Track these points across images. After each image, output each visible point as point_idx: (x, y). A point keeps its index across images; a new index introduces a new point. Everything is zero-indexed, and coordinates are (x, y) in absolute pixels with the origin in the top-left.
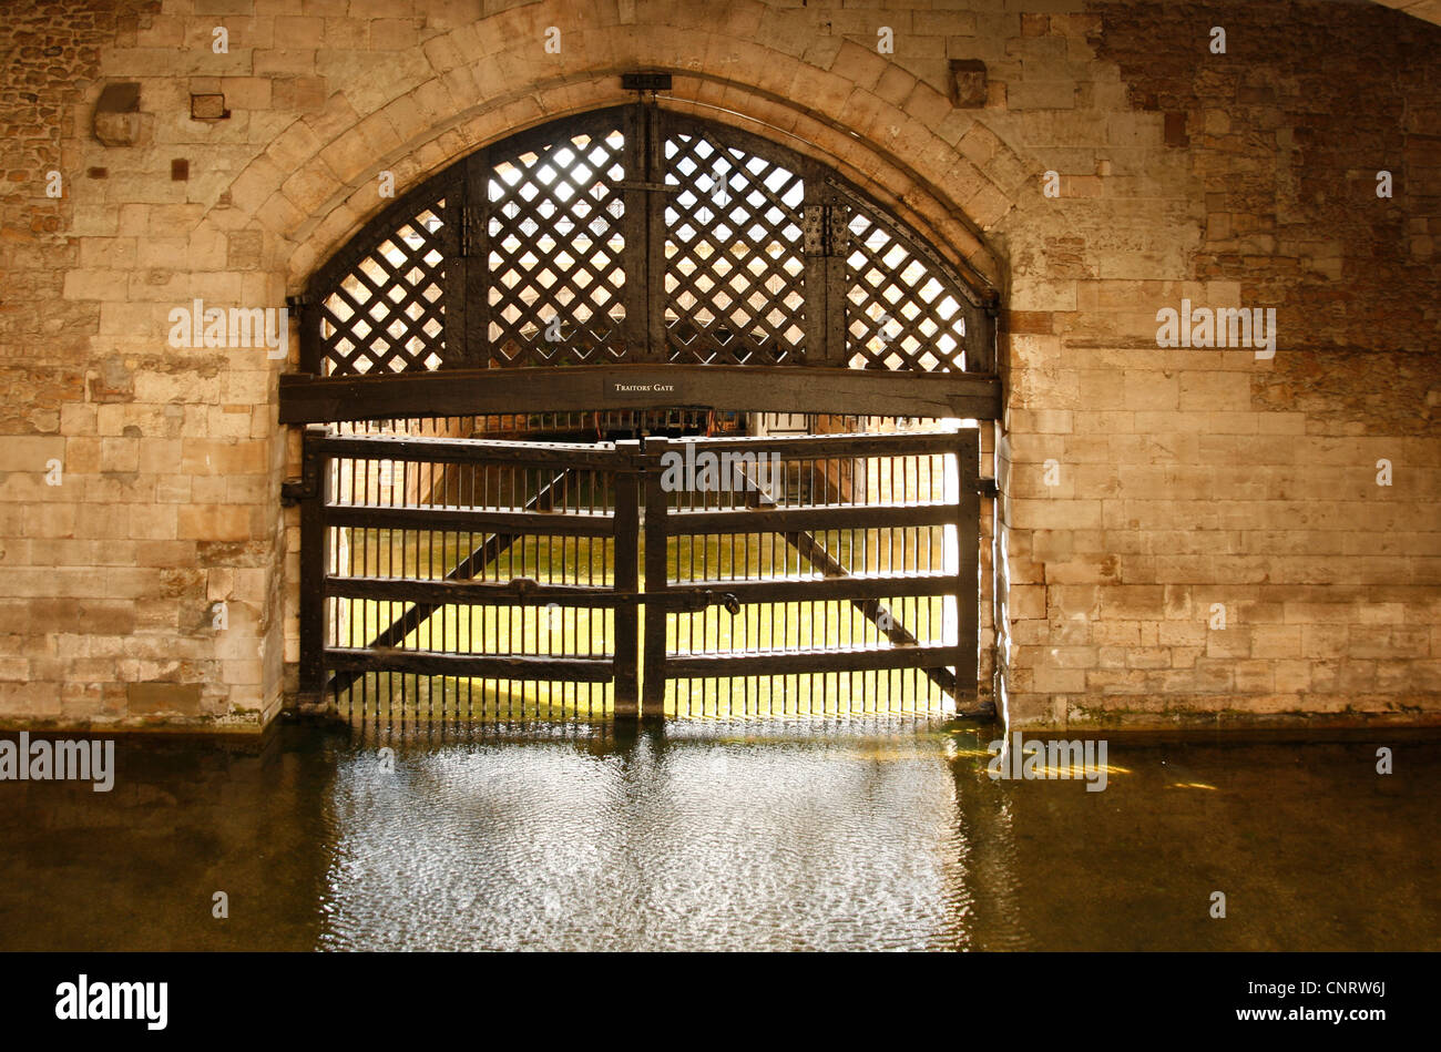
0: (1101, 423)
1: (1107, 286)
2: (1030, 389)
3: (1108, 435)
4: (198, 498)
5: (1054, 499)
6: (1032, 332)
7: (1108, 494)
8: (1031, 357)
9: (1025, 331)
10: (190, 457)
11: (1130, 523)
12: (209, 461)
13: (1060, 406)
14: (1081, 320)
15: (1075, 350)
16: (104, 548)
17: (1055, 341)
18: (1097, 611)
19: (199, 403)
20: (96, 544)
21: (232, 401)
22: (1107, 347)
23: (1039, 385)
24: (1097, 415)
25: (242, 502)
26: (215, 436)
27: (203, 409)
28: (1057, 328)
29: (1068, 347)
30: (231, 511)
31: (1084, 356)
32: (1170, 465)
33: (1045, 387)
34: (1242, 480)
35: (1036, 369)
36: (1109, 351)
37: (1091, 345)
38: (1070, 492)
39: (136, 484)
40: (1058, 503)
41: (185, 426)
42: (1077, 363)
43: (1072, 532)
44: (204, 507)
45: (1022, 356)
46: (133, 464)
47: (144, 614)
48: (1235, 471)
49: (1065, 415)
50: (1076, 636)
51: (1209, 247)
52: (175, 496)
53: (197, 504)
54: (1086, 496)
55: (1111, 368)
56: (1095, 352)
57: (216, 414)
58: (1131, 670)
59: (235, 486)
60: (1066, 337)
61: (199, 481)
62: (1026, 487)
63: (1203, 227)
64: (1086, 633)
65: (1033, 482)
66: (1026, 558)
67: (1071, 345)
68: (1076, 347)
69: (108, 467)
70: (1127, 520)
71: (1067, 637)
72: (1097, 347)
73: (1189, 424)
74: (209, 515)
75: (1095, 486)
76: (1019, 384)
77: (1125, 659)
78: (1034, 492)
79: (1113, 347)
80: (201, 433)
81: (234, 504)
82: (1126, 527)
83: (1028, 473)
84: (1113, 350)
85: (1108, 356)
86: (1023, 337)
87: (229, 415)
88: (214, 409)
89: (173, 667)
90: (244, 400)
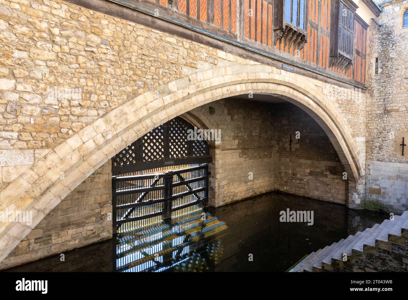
0: (225, 161)
1: (226, 141)
2: (218, 157)
3: (225, 163)
4: (98, 194)
10: (96, 186)
12: (100, 186)
14: (223, 146)
16: (78, 208)
17: (220, 150)
19: (98, 174)
20: (76, 208)
21: (105, 172)
26: (101, 181)
27: (99, 175)
28: (220, 148)
32: (231, 167)
34: (238, 168)
35: (218, 154)
39: (85, 193)
41: (95, 179)
42: (222, 153)
44: (100, 195)
45: (217, 152)
46: (84, 189)
47: (87, 221)
48: (237, 166)
49: (221, 160)
51: (235, 135)
52: (93, 194)
55: (226, 153)
59: (106, 190)
61: (98, 190)
63: (235, 132)
67: (222, 150)
69: (78, 191)
73: (233, 160)
74: (101, 197)
75: (224, 171)
76: (216, 157)
78: (217, 173)
80: (98, 180)
81: (106, 194)
85: (225, 151)
86: (217, 150)
87: (104, 176)
88: (101, 175)
89: (94, 231)
90: (107, 172)
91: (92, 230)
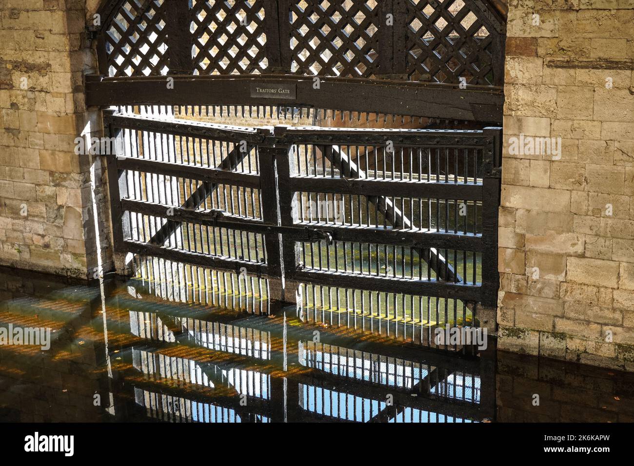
0: (573, 130)
2: (518, 100)
3: (578, 139)
4: (47, 146)
5: (533, 187)
6: (521, 54)
7: (576, 187)
8: (520, 75)
9: (515, 53)
10: (41, 123)
11: (593, 211)
12: (49, 126)
13: (541, 115)
14: (562, 44)
15: (555, 69)
16: (11, 171)
17: (539, 62)
18: (564, 274)
19: (41, 91)
20: (7, 168)
21: (56, 90)
22: (582, 67)
23: (525, 97)
24: (570, 123)
25: (66, 150)
26: (50, 112)
27: (43, 93)
28: (541, 51)
29: (549, 66)
30: (61, 155)
31: (562, 75)
32: (630, 167)
33: (530, 99)
35: (523, 85)
36: (583, 70)
37: (568, 65)
38: (547, 183)
39: (20, 136)
40: (537, 190)
41: (37, 104)
42: (556, 81)
43: (547, 213)
44: (50, 152)
45: (513, 74)
46: (17, 124)
47: (31, 209)
49: (545, 122)
50: (546, 290)
52: (37, 144)
53: (47, 150)
54: (558, 186)
55: (584, 84)
56: (572, 71)
57: (48, 97)
58: (588, 322)
59: (63, 141)
60: (549, 59)
61: (46, 136)
62: (512, 176)
64: (554, 290)
65: (517, 173)
66: (510, 229)
67: (552, 65)
68: (557, 67)
69: (7, 125)
70: (591, 208)
71: (540, 291)
72: (574, 67)
74: (52, 156)
75: (566, 180)
76: (510, 95)
77: (584, 313)
78: (518, 179)
79: (586, 67)
80: (43, 109)
81: (63, 151)
82: (590, 213)
83: (514, 166)
84: (587, 70)
85: (582, 75)
86: (514, 59)
87: (55, 99)
88: (48, 94)
89: (47, 239)
90: (61, 90)
91: (43, 236)
